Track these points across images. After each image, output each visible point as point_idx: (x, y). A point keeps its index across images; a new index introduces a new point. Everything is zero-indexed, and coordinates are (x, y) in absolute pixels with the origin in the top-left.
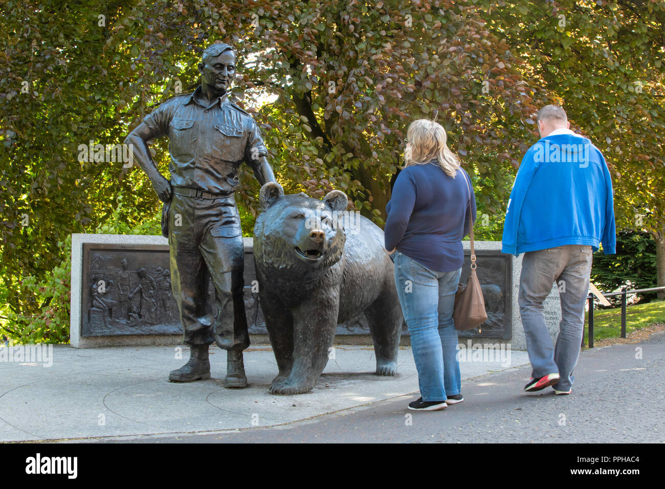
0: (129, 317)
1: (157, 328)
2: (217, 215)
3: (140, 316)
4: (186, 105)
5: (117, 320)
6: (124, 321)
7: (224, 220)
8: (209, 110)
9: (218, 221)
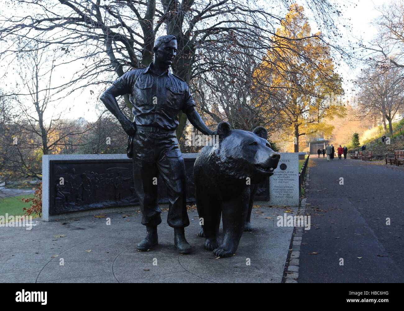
0: (77, 201)
1: (91, 206)
2: (168, 144)
3: (83, 200)
4: (144, 74)
5: (70, 203)
6: (74, 204)
7: (173, 146)
8: (161, 77)
9: (169, 147)
